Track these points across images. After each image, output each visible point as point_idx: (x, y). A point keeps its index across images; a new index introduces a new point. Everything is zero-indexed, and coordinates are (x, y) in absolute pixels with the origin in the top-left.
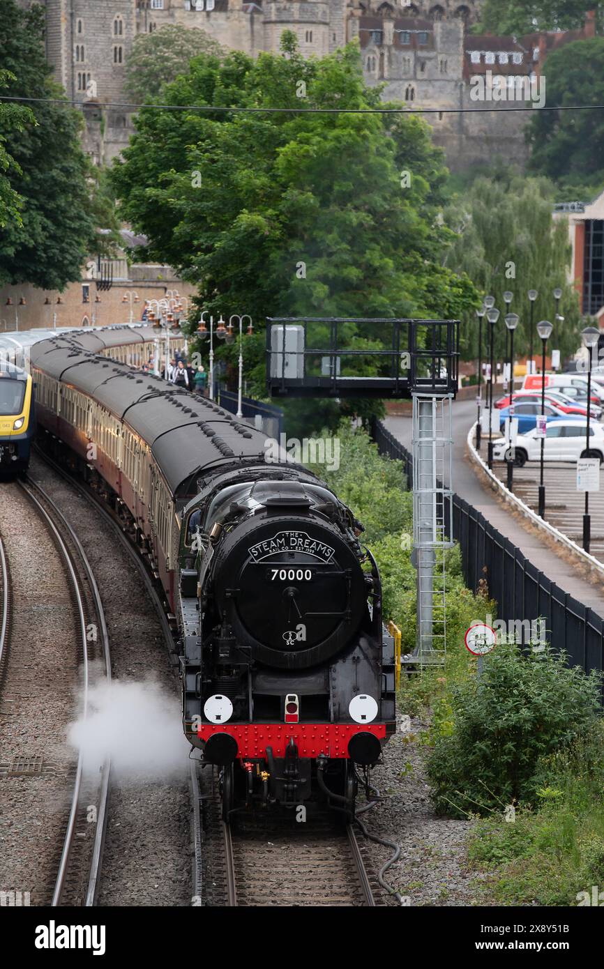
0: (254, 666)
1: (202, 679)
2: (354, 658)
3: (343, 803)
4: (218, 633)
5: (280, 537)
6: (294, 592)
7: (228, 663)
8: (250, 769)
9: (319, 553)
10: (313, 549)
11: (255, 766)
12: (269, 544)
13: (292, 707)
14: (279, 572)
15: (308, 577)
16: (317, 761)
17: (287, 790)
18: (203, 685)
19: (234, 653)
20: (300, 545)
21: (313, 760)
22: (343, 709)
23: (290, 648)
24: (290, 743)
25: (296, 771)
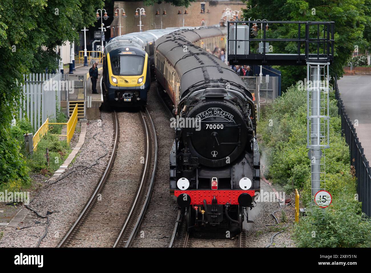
0: (199, 166)
1: (177, 171)
2: (242, 162)
3: (237, 224)
4: (183, 152)
5: (210, 110)
6: (216, 134)
7: (187, 164)
8: (196, 209)
9: (227, 117)
10: (224, 115)
11: (199, 208)
12: (205, 113)
13: (215, 183)
14: (209, 126)
15: (222, 127)
16: (225, 206)
17: (213, 218)
18: (177, 174)
19: (191, 161)
20: (218, 114)
21: (224, 205)
22: (237, 183)
23: (215, 158)
24: (214, 198)
25: (217, 210)
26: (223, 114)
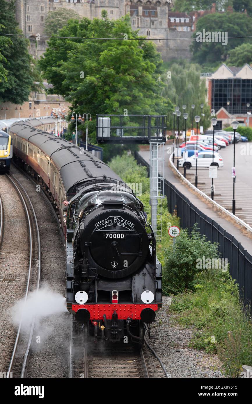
0: (98, 277)
1: (74, 283)
2: (143, 273)
3: (138, 340)
4: (82, 262)
6: (116, 243)
7: (86, 276)
8: (96, 325)
9: (127, 226)
11: (98, 323)
12: (104, 222)
13: (115, 297)
14: (109, 235)
15: (122, 237)
16: (127, 321)
17: (113, 334)
18: (74, 286)
19: (89, 272)
20: (119, 223)
21: (125, 321)
22: (138, 297)
23: (114, 269)
24: (114, 313)
25: (117, 325)
26: (123, 222)
